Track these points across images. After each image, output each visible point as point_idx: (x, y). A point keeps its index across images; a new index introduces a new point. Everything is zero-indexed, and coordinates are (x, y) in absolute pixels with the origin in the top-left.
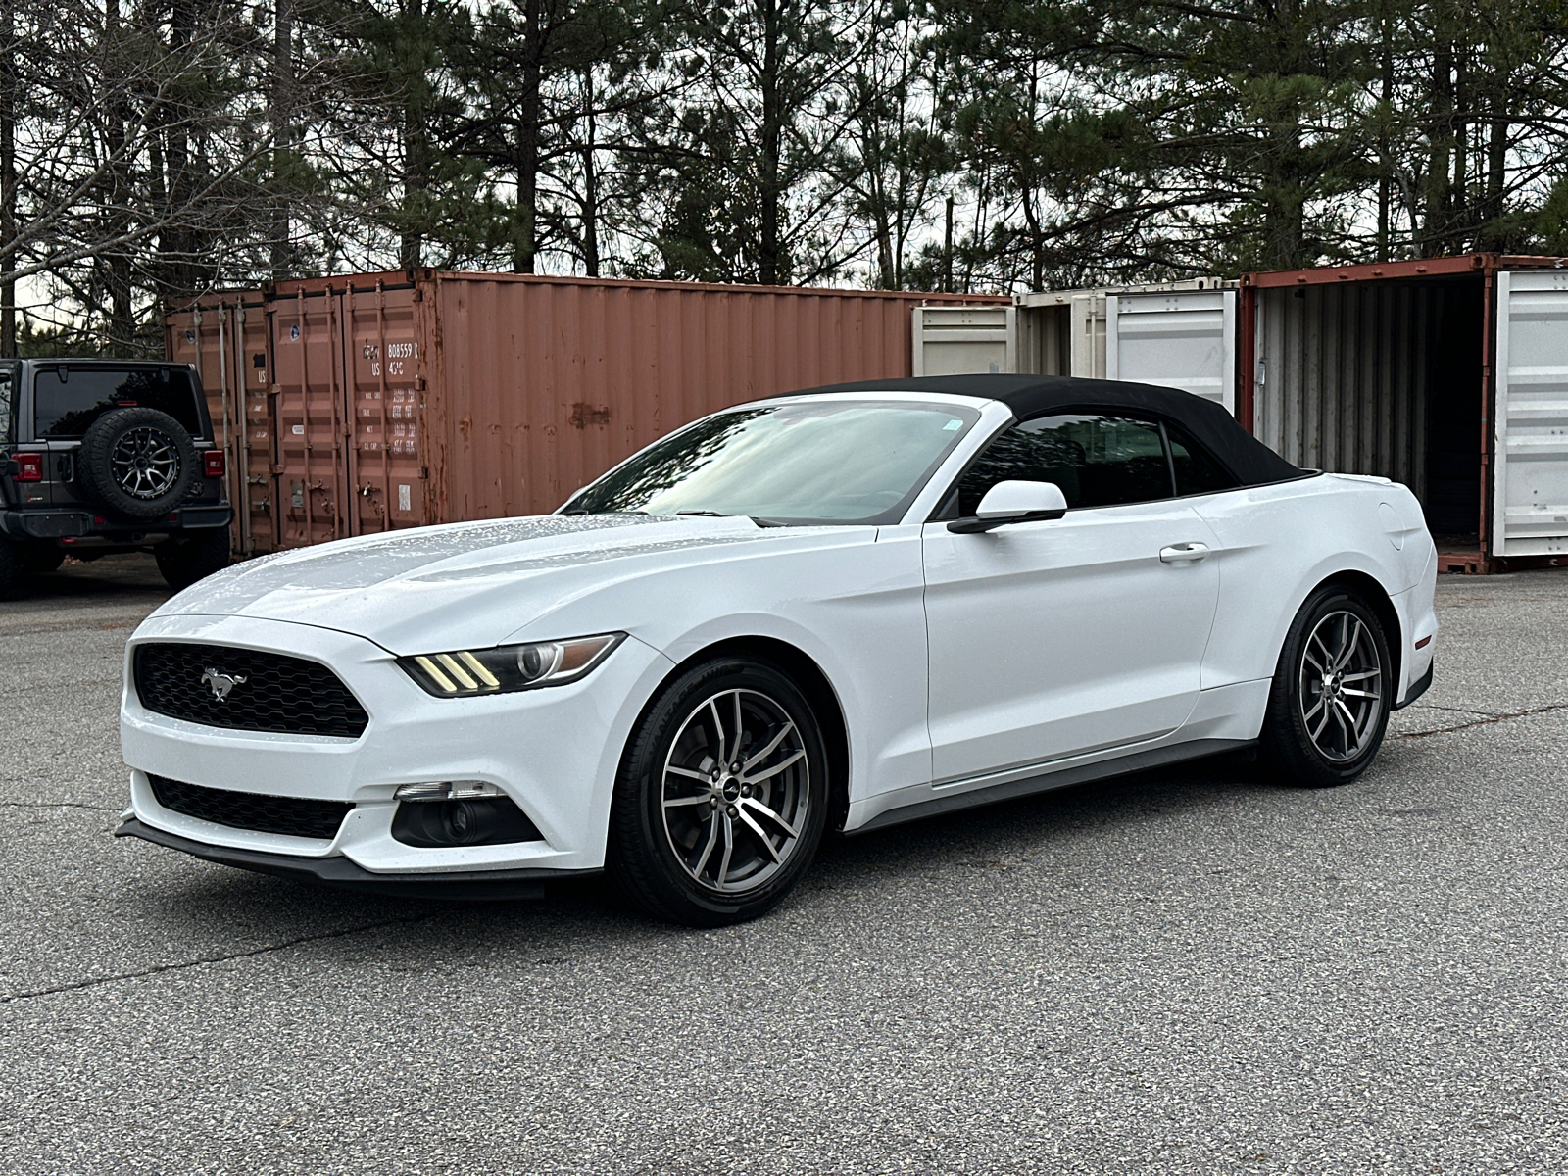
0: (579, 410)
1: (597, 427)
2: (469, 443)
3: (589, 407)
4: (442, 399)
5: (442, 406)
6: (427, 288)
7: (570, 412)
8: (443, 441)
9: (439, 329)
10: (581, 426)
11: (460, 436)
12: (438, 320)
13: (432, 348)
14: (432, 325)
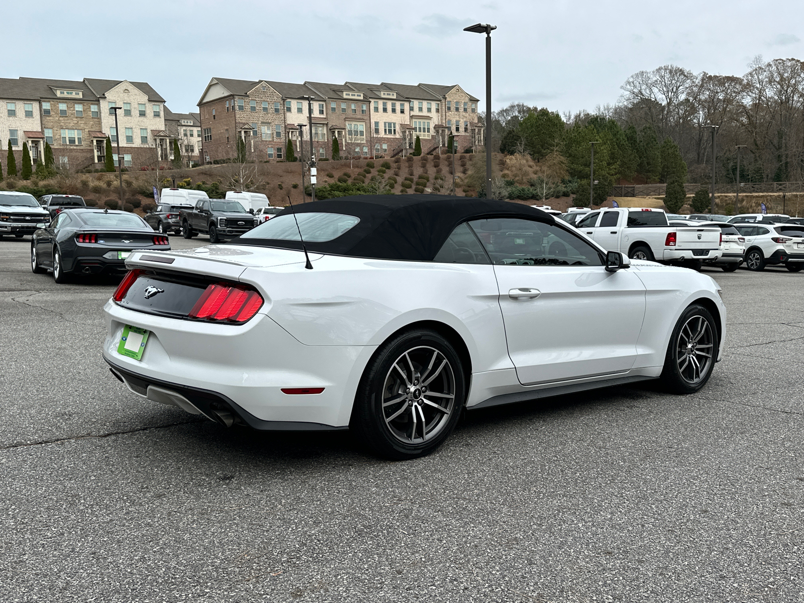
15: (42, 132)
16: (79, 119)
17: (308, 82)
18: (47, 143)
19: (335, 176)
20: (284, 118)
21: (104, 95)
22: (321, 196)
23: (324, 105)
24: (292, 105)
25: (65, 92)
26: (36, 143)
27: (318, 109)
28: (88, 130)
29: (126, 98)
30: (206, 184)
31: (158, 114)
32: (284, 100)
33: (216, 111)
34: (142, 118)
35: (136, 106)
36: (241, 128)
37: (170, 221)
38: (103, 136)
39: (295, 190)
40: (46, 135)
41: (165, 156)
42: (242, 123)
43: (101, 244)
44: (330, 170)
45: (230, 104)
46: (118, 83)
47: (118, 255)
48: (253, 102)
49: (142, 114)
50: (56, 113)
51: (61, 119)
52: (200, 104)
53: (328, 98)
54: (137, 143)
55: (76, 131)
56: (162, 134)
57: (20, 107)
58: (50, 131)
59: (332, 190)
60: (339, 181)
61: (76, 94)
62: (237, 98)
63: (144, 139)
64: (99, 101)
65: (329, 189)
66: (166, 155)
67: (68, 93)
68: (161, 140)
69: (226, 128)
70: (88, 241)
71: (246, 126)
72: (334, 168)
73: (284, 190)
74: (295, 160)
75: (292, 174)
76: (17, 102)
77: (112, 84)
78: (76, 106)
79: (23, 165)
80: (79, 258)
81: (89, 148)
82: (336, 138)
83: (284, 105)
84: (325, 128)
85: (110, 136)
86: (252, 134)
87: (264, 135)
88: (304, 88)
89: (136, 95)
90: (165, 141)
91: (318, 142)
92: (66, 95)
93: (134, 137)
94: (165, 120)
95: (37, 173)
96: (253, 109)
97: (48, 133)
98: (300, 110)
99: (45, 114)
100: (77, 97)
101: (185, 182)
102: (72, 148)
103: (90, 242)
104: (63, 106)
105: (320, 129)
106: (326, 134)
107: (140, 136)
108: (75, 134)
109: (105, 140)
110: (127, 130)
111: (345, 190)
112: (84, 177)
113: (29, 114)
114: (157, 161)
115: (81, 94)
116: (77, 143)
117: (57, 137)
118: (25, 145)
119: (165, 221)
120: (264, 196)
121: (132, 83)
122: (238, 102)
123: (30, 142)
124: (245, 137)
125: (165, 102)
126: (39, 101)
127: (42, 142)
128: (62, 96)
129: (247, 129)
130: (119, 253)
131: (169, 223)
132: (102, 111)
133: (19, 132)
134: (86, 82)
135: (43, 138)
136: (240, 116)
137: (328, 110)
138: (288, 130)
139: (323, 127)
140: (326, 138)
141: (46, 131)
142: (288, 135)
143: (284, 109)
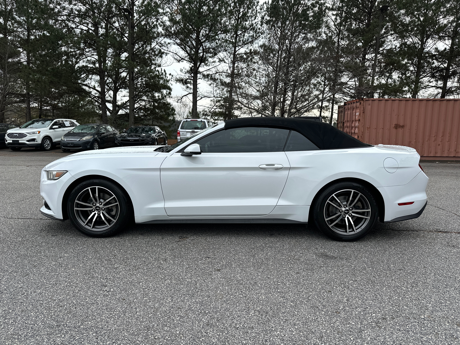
0: (396, 125)
1: (400, 129)
2: (369, 131)
3: (399, 125)
4: (363, 123)
5: (363, 124)
6: (362, 102)
7: (394, 126)
8: (363, 131)
9: (364, 110)
10: (396, 129)
11: (367, 130)
12: (364, 108)
13: (362, 113)
14: (362, 109)
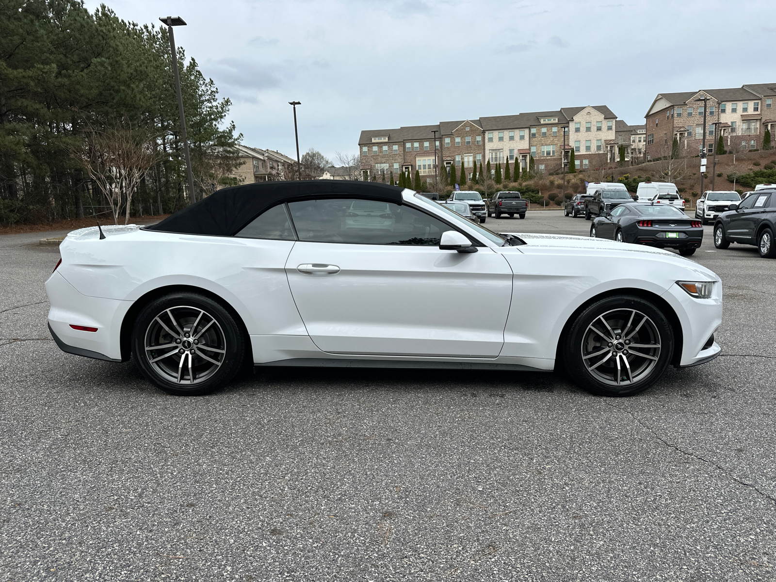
15: (530, 149)
16: (554, 137)
17: (746, 85)
18: (531, 156)
19: (762, 164)
20: (718, 118)
21: (572, 118)
22: (744, 183)
23: (760, 103)
24: (727, 107)
25: (546, 120)
26: (525, 157)
27: (753, 107)
28: (559, 145)
29: (588, 119)
30: (641, 177)
31: (610, 127)
32: (719, 104)
33: (658, 120)
34: (599, 132)
35: (595, 123)
36: (677, 131)
37: (579, 207)
38: (570, 148)
39: (719, 178)
40: (532, 151)
41: (612, 158)
42: (679, 127)
43: (657, 227)
44: (757, 159)
45: (670, 113)
46: (583, 108)
47: (666, 235)
48: (690, 109)
49: (599, 129)
50: (540, 135)
51: (542, 139)
52: (647, 116)
53: (764, 96)
54: (593, 150)
55: (552, 146)
56: (612, 143)
57: (517, 133)
58: (535, 148)
59: (756, 176)
60: (765, 168)
61: (554, 120)
62: (676, 108)
63: (599, 148)
64: (569, 123)
65: (753, 175)
66: (614, 159)
67: (548, 120)
68: (612, 147)
69: (665, 132)
70: (646, 225)
71: (682, 129)
72: (763, 157)
73: (708, 178)
74: (725, 152)
75: (719, 164)
76: (515, 130)
77: (578, 110)
78: (553, 128)
79: (514, 173)
80: (639, 237)
81: (559, 157)
82: (768, 131)
83: (719, 107)
84: (758, 123)
85: (574, 148)
86: (686, 135)
87: (698, 134)
88: (741, 91)
89: (595, 115)
90: (614, 148)
91: (749, 136)
92: (547, 122)
93: (591, 146)
94: (616, 132)
95: (522, 178)
96: (690, 114)
97: (533, 149)
98: (734, 110)
99: (532, 136)
100: (554, 122)
101: (625, 177)
102: (548, 158)
103: (647, 226)
104: (544, 130)
105: (753, 124)
106: (759, 128)
107: (596, 146)
108: (551, 148)
109: (570, 150)
110: (587, 142)
111: (770, 176)
112: (552, 178)
113: (522, 138)
114: (607, 163)
115: (557, 119)
116: (551, 155)
117: (539, 151)
118: (517, 159)
119: (576, 207)
120: (673, 184)
121: (595, 107)
122: (677, 111)
123: (521, 156)
124: (680, 138)
125: (617, 118)
126: (529, 128)
127: (528, 156)
128: (545, 122)
129: (683, 131)
130: (667, 233)
131: (578, 208)
132: (570, 130)
133: (515, 150)
134: (562, 111)
135: (529, 153)
136: (678, 122)
137: (763, 107)
138: (721, 129)
139: (756, 122)
140: (758, 131)
141: (532, 148)
142: (721, 132)
143: (719, 111)
